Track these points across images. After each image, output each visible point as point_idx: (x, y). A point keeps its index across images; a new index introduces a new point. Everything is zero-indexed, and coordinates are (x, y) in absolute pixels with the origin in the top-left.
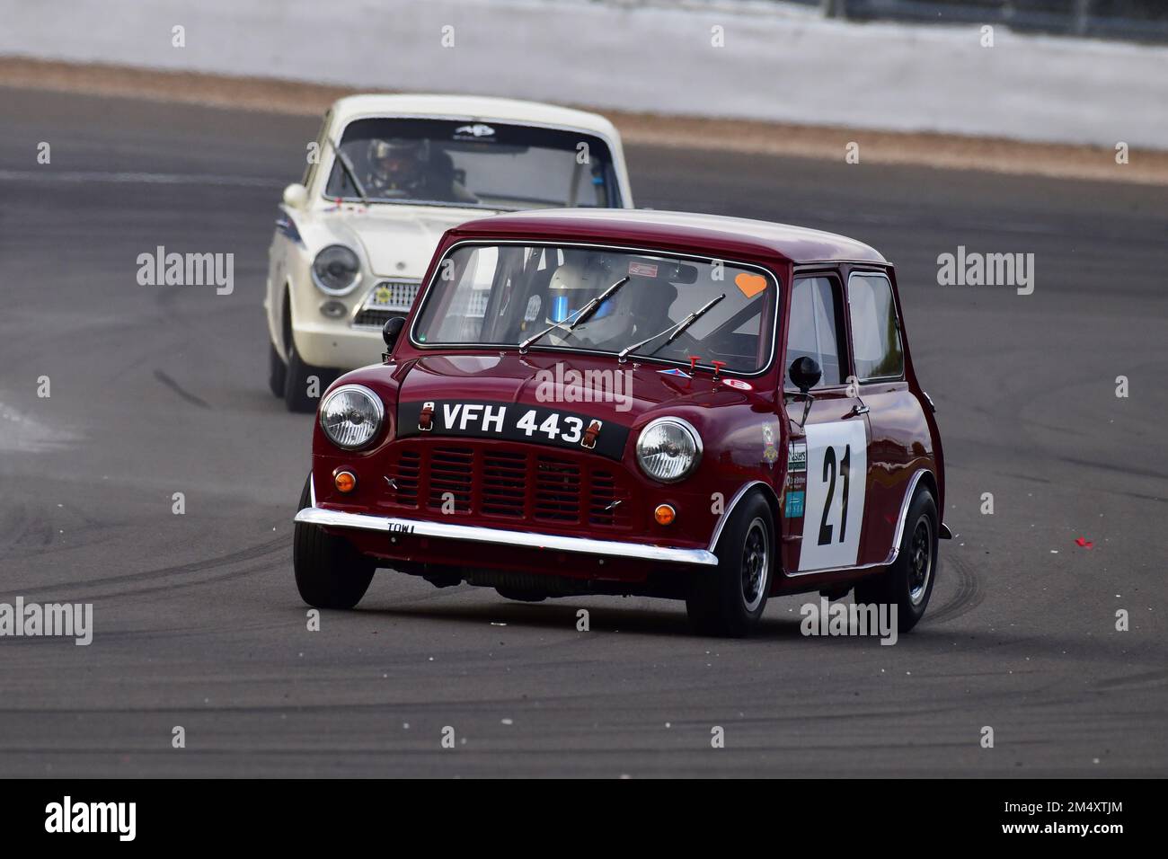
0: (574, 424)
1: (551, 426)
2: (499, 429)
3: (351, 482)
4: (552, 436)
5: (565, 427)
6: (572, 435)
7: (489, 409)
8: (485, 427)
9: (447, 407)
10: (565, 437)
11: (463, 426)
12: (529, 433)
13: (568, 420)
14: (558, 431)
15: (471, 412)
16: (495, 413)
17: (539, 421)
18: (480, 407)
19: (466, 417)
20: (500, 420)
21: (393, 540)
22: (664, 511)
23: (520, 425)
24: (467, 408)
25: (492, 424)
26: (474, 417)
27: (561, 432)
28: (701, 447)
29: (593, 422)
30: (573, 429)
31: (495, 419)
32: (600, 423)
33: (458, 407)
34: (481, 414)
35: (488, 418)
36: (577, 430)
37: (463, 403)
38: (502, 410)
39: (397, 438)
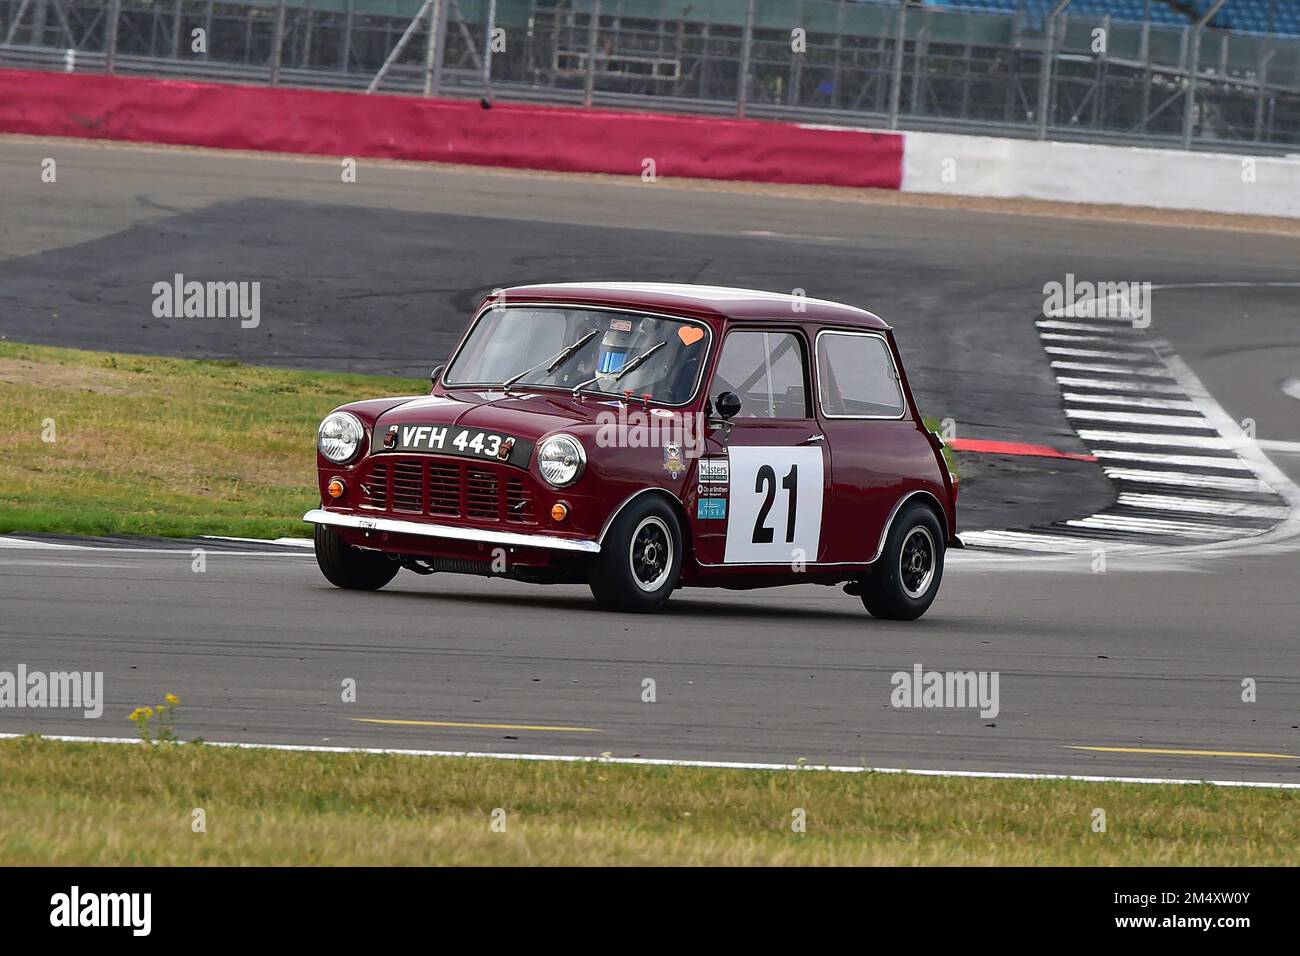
0: (495, 441)
1: (477, 444)
2: (440, 446)
3: (339, 490)
4: (477, 451)
5: (487, 444)
6: (492, 449)
7: (435, 430)
8: (431, 445)
9: (406, 429)
10: (487, 452)
11: (416, 444)
12: (461, 449)
13: (491, 438)
14: (482, 447)
15: (423, 433)
16: (439, 433)
17: (469, 440)
18: (428, 429)
19: (419, 436)
20: (441, 438)
21: (367, 535)
22: (559, 509)
23: (456, 442)
24: (421, 429)
25: (436, 442)
26: (424, 437)
27: (485, 448)
28: (584, 459)
29: (509, 439)
30: (493, 445)
31: (438, 438)
32: (513, 440)
33: (414, 429)
34: (429, 434)
35: (434, 437)
36: (496, 446)
37: (418, 426)
38: (445, 431)
39: (371, 454)
